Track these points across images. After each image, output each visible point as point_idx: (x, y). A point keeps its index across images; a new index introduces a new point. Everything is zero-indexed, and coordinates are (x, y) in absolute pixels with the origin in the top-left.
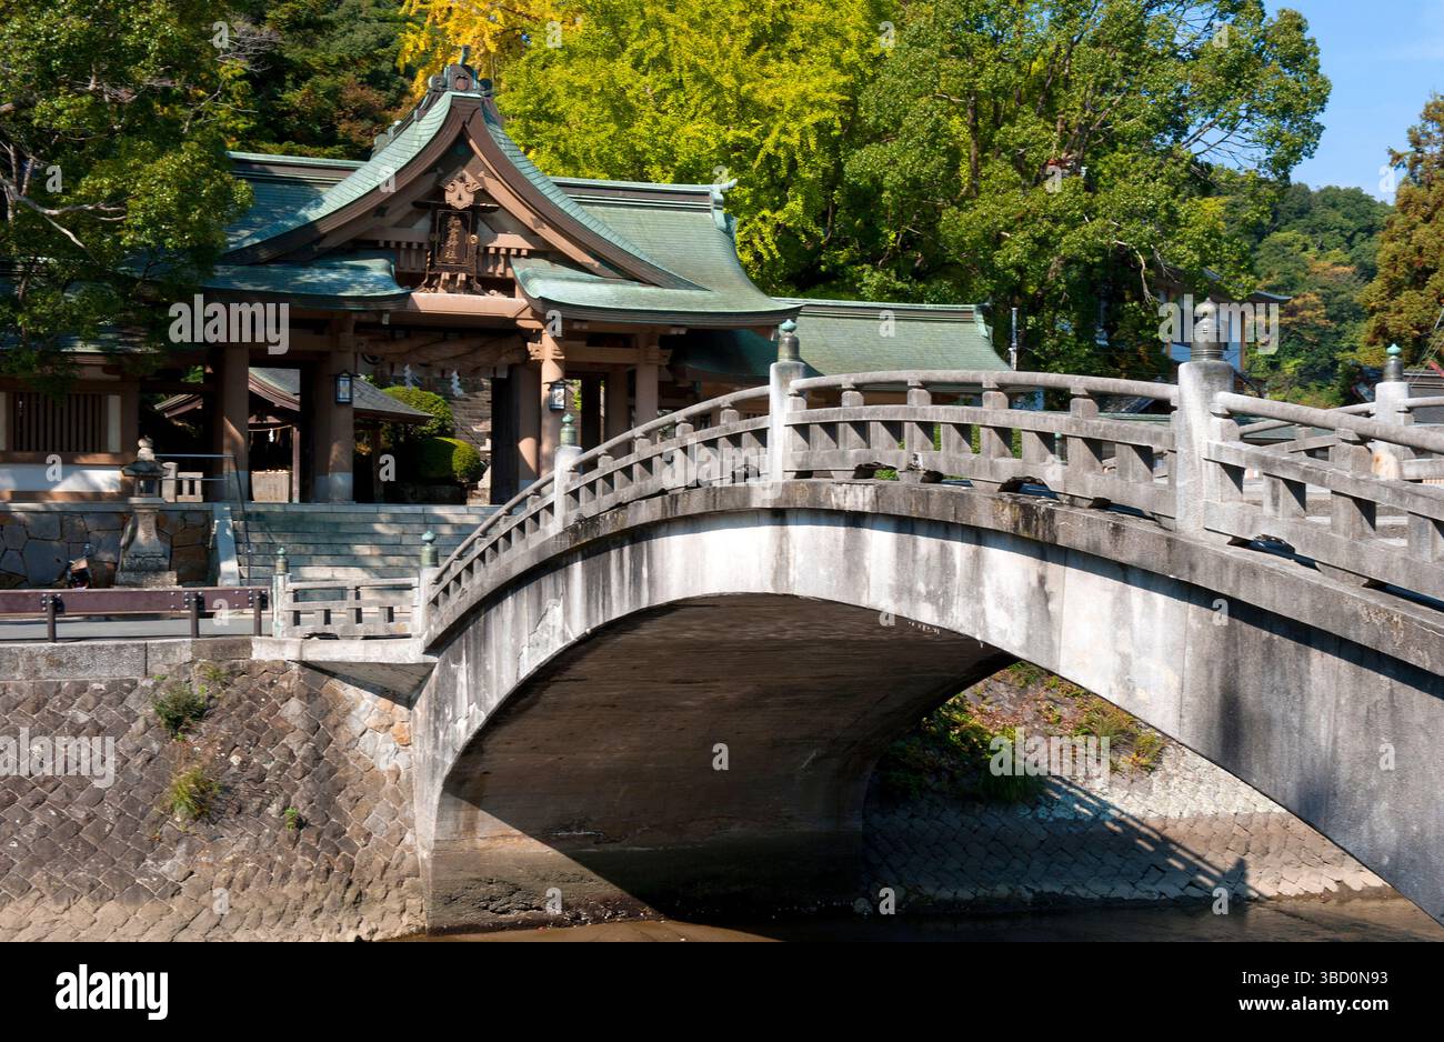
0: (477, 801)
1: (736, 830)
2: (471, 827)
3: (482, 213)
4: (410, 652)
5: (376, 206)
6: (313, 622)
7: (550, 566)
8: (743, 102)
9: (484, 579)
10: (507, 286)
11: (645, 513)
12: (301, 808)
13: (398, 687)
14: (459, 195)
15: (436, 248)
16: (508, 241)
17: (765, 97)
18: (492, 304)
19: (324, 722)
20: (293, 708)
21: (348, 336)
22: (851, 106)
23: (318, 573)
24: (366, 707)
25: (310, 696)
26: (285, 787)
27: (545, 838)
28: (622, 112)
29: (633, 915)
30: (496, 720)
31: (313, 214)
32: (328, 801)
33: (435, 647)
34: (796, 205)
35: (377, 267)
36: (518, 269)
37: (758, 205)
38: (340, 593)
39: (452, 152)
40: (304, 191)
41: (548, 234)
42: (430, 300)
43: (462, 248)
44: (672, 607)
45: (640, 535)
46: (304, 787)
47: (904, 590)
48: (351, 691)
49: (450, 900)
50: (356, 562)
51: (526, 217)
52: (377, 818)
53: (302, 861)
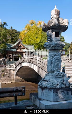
0: (17, 76)
1: (31, 77)
2: (17, 77)
3: (20, 46)
4: (14, 68)
5: (15, 46)
6: (10, 67)
7: (19, 64)
8: (35, 41)
9: (17, 65)
10: (22, 50)
11: (22, 62)
12: (9, 76)
13: (14, 70)
14: (19, 46)
15: (18, 48)
16: (22, 48)
17: (36, 40)
18: (21, 51)
19: (10, 72)
20: (9, 71)
21: (14, 53)
22: (40, 41)
23: (11, 64)
24: (12, 71)
25: (9, 70)
26: (8, 75)
27: (21, 78)
28: (29, 41)
29: (25, 81)
30: (17, 72)
31: (12, 47)
32: (10, 76)
33: (15, 68)
34: (38, 46)
35: (15, 49)
36: (22, 49)
37: (36, 46)
38: (13, 65)
39: (19, 43)
40: (12, 45)
41: (24, 47)
42: (18, 51)
43: (20, 48)
44: (23, 66)
45: (22, 63)
46: (9, 75)
47: (30, 66)
48: (11, 70)
49: (16, 80)
50: (13, 64)
51: (23, 47)
52: (13, 77)
53: (9, 78)
